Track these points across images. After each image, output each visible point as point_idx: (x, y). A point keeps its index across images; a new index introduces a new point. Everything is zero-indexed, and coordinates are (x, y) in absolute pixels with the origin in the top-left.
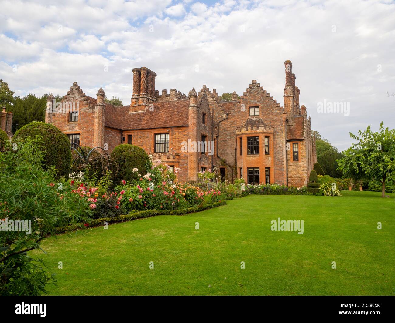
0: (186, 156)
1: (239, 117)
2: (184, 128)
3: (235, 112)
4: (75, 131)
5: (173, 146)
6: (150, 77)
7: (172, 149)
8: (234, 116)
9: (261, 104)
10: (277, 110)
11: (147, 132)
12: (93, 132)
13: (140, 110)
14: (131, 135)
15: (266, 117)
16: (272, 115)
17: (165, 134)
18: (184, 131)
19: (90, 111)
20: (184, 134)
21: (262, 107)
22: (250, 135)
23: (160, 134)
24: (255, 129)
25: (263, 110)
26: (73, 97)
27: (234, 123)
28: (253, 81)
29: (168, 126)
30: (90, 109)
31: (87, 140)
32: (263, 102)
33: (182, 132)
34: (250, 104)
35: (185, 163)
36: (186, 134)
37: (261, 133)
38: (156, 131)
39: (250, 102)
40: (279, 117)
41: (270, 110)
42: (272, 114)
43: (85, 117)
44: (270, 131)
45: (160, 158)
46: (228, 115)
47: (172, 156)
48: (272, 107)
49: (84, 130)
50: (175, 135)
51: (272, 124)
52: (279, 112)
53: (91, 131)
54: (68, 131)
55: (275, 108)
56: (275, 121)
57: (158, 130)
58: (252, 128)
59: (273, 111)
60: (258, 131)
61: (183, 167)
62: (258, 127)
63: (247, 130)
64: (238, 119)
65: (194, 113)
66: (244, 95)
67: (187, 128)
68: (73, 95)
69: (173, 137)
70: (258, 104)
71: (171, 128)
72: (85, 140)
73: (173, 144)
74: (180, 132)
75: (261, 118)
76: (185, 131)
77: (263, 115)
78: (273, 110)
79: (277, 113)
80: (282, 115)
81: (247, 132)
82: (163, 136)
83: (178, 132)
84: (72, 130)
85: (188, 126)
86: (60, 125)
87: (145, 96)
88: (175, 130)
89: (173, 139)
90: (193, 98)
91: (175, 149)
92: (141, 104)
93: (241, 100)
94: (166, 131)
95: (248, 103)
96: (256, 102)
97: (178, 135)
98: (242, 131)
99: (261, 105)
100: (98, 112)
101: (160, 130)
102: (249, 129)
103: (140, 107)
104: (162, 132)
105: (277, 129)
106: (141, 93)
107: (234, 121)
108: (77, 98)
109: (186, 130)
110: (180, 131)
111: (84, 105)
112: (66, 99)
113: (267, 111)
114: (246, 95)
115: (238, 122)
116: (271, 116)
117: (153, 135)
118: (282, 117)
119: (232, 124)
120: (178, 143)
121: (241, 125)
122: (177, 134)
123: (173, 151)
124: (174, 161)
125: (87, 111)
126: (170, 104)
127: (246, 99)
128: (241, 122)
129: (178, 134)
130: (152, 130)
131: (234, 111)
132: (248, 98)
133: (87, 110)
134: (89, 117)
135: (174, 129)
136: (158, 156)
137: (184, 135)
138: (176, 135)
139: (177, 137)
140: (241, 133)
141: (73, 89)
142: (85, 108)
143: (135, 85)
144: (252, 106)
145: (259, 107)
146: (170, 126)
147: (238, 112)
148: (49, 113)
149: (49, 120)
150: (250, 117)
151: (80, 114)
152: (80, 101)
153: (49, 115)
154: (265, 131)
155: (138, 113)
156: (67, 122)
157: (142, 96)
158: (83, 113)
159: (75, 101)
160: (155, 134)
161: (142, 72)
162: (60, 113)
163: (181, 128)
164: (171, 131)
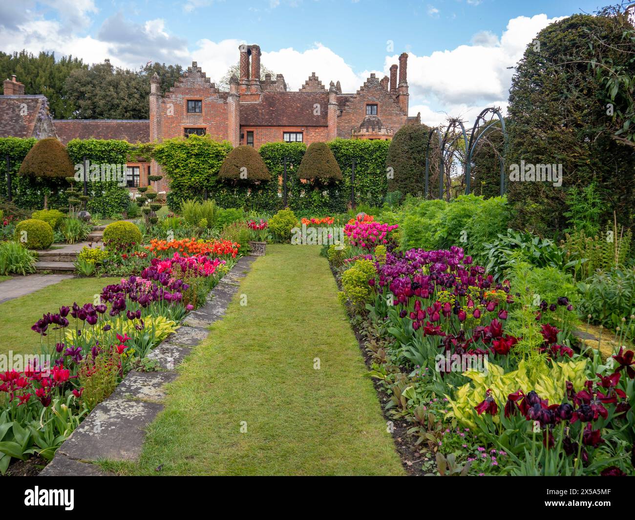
1: (355, 115)
2: (322, 128)
3: (350, 108)
4: (199, 124)
8: (348, 113)
9: (381, 102)
10: (397, 110)
11: (274, 129)
12: (226, 128)
13: (253, 100)
14: (253, 132)
15: (384, 117)
16: (391, 116)
17: (296, 133)
18: (322, 131)
19: (221, 101)
21: (382, 106)
23: (290, 133)
24: (377, 130)
25: (382, 110)
26: (193, 81)
27: (349, 122)
28: (372, 75)
29: (301, 124)
30: (219, 99)
31: (217, 137)
32: (382, 99)
33: (319, 133)
36: (325, 134)
37: (384, 135)
38: (287, 129)
39: (368, 98)
40: (399, 118)
41: (389, 110)
42: (391, 114)
43: (212, 108)
44: (390, 134)
46: (341, 112)
49: (212, 124)
50: (310, 135)
51: (392, 125)
53: (224, 127)
54: (188, 124)
55: (395, 108)
56: (395, 123)
57: (289, 128)
58: (373, 130)
59: (392, 111)
60: (380, 133)
62: (380, 129)
63: (367, 131)
64: (353, 118)
66: (361, 90)
67: (326, 129)
68: (192, 79)
70: (377, 102)
71: (306, 126)
72: (215, 137)
75: (380, 119)
77: (381, 115)
79: (397, 114)
81: (367, 133)
82: (293, 136)
84: (194, 123)
85: (327, 126)
86: (174, 116)
88: (312, 130)
90: (334, 95)
92: (255, 93)
93: (358, 95)
94: (299, 130)
95: (366, 100)
96: (375, 99)
98: (361, 132)
99: (379, 104)
100: (234, 104)
101: (292, 128)
102: (370, 130)
103: (253, 96)
104: (294, 131)
106: (254, 78)
107: (349, 119)
108: (200, 83)
109: (325, 131)
110: (317, 130)
111: (211, 93)
112: (182, 82)
113: (386, 110)
114: (363, 90)
115: (353, 121)
117: (282, 133)
119: (346, 123)
121: (357, 124)
122: (313, 134)
127: (364, 95)
128: (357, 121)
129: (315, 134)
130: (281, 128)
133: (216, 100)
134: (218, 109)
135: (309, 128)
137: (322, 136)
139: (313, 137)
140: (359, 134)
141: (192, 71)
142: (213, 97)
144: (370, 103)
145: (377, 105)
146: (306, 125)
147: (353, 109)
148: (157, 99)
149: (157, 109)
150: (367, 116)
151: (206, 104)
152: (204, 87)
153: (157, 101)
154: (386, 133)
155: (252, 104)
156: (185, 113)
157: (255, 83)
158: (210, 104)
159: (197, 86)
160: (284, 133)
161: (254, 52)
162: (174, 101)
163: (319, 128)
164: (305, 131)
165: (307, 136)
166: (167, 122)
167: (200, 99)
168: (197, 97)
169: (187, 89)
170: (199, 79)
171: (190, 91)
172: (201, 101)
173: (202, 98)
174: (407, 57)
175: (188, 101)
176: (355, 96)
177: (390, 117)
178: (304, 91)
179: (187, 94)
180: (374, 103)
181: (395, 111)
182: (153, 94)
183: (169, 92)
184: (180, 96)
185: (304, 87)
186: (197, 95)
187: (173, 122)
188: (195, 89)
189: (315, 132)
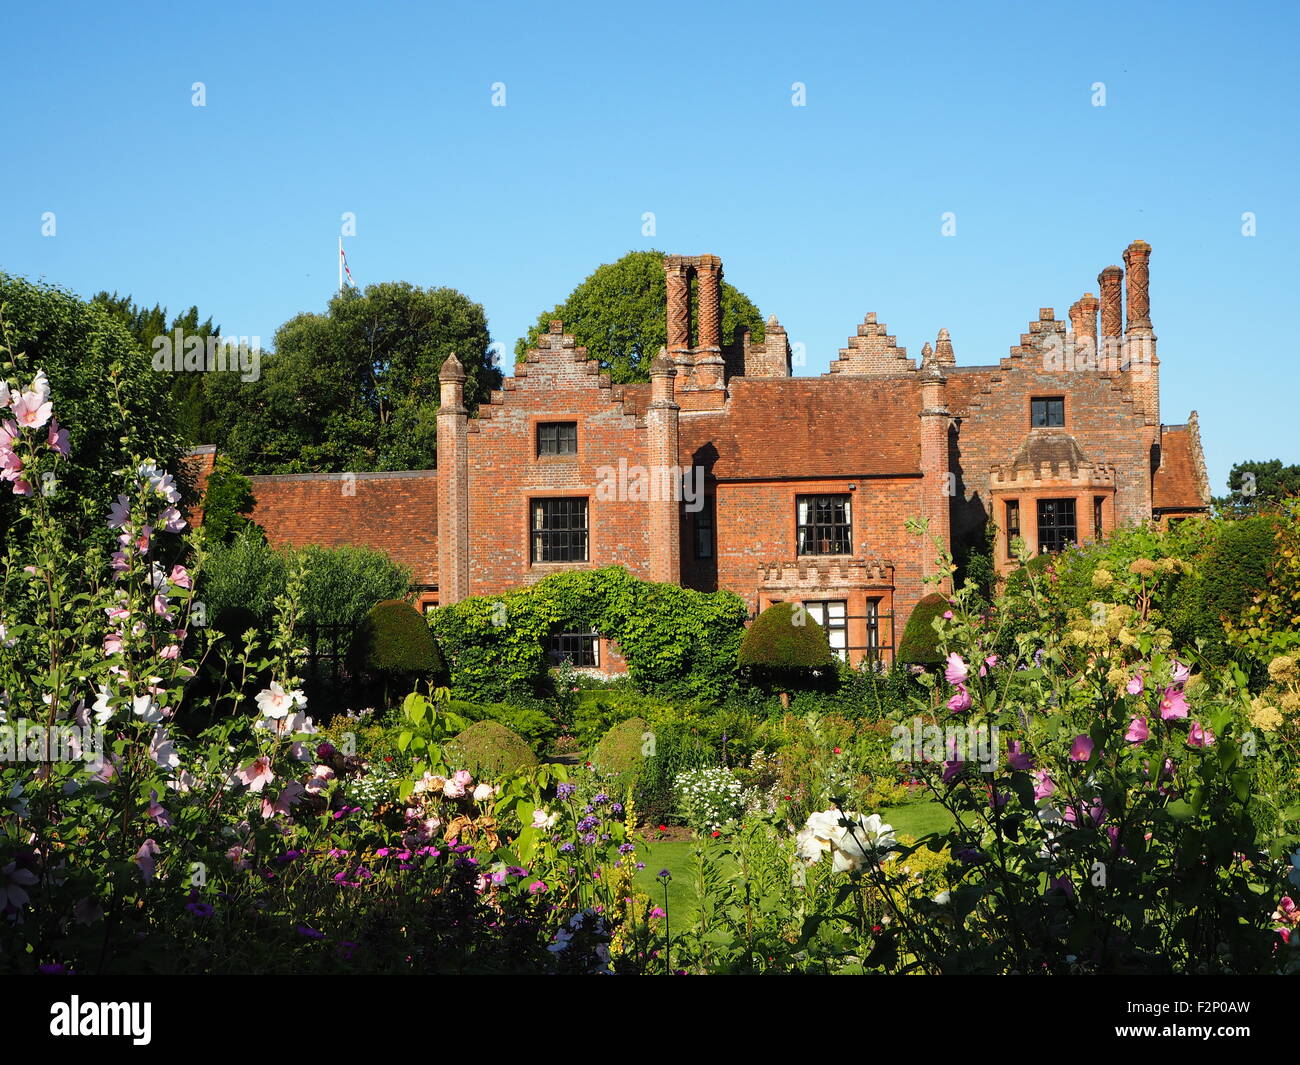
0: (914, 569)
1: (998, 430)
2: (906, 481)
3: (982, 411)
4: (568, 487)
5: (869, 537)
7: (864, 544)
8: (978, 426)
9: (1073, 390)
10: (1124, 412)
11: (769, 490)
13: (704, 408)
15: (1087, 433)
16: (1108, 428)
17: (834, 496)
18: (907, 489)
19: (630, 423)
20: (904, 499)
21: (1076, 402)
22: (1050, 495)
23: (815, 496)
24: (1065, 473)
25: (1079, 412)
26: (553, 372)
27: (981, 451)
28: (1043, 311)
29: (847, 471)
30: (624, 418)
31: (619, 520)
32: (1077, 383)
33: (898, 493)
34: (1033, 387)
35: (914, 591)
36: (913, 498)
37: (1091, 488)
38: (805, 487)
39: (1034, 380)
40: (1130, 434)
41: (1101, 412)
42: (1108, 423)
43: (606, 443)
44: (1106, 482)
45: (845, 577)
46: (958, 422)
48: (1106, 402)
50: (873, 502)
51: (1109, 457)
52: (1129, 418)
54: (541, 488)
55: (1118, 404)
56: (1119, 448)
57: (812, 483)
58: (1055, 470)
59: (1110, 415)
60: (1075, 482)
61: (905, 602)
62: (1073, 469)
63: (1037, 477)
64: (993, 438)
66: (1013, 357)
67: (917, 481)
68: (552, 366)
69: (867, 507)
70: (1061, 389)
71: (862, 477)
72: (614, 519)
73: (869, 530)
74: (893, 493)
75: (1073, 438)
76: (911, 490)
77: (1077, 428)
78: (1110, 411)
79: (1124, 423)
80: (1140, 431)
81: (1037, 483)
83: (884, 494)
84: (558, 484)
85: (920, 476)
86: (502, 466)
87: (719, 359)
88: (872, 486)
89: (868, 515)
90: (936, 387)
91: (875, 547)
92: (708, 386)
93: (1004, 372)
95: (1029, 385)
96: (1056, 382)
97: (885, 502)
98: (1018, 479)
99: (1070, 396)
100: (665, 431)
101: (821, 483)
102: (1046, 473)
103: (706, 395)
105: (1126, 473)
107: (981, 443)
108: (572, 377)
109: (914, 488)
110: (892, 488)
111: (601, 403)
112: (526, 376)
113: (1091, 413)
114: (1019, 357)
115: (993, 447)
116: (1106, 432)
117: (792, 498)
118: (1139, 436)
119: (973, 454)
120: (884, 525)
121: (1006, 456)
122: (881, 497)
123: (869, 552)
124: (882, 584)
125: (614, 422)
126: (810, 391)
127: (1022, 372)
128: (1004, 447)
129: (887, 497)
130: (793, 483)
131: (978, 408)
132: (1026, 368)
133: (617, 419)
134: (622, 444)
135: (868, 482)
136: (837, 570)
137: (908, 502)
138: (877, 502)
139: (882, 507)
140: (1013, 485)
141: (553, 346)
142: (607, 414)
144: (1041, 394)
145: (1061, 398)
146: (859, 473)
147: (993, 412)
148: (459, 423)
149: (459, 449)
150: (1035, 431)
151: (588, 432)
152: (583, 388)
153: (459, 429)
154: (1096, 482)
155: (703, 419)
156: (531, 458)
157: (711, 359)
158: (598, 430)
159: (562, 386)
160: (800, 498)
161: (704, 276)
162: (502, 426)
163: (897, 481)
164: (858, 490)
165: (865, 503)
166: (484, 485)
167: (571, 418)
168: (563, 415)
169: (537, 393)
170: (570, 368)
171: (547, 397)
172: (573, 424)
173: (576, 416)
174: (1147, 253)
175: (541, 426)
176: (994, 374)
177: (1103, 432)
178: (847, 370)
179: (537, 406)
180: (1054, 393)
181: (1120, 413)
182: (448, 412)
183: (487, 402)
184: (517, 412)
185: (844, 358)
186: (562, 408)
187: (498, 484)
188: (556, 392)
189: (887, 491)
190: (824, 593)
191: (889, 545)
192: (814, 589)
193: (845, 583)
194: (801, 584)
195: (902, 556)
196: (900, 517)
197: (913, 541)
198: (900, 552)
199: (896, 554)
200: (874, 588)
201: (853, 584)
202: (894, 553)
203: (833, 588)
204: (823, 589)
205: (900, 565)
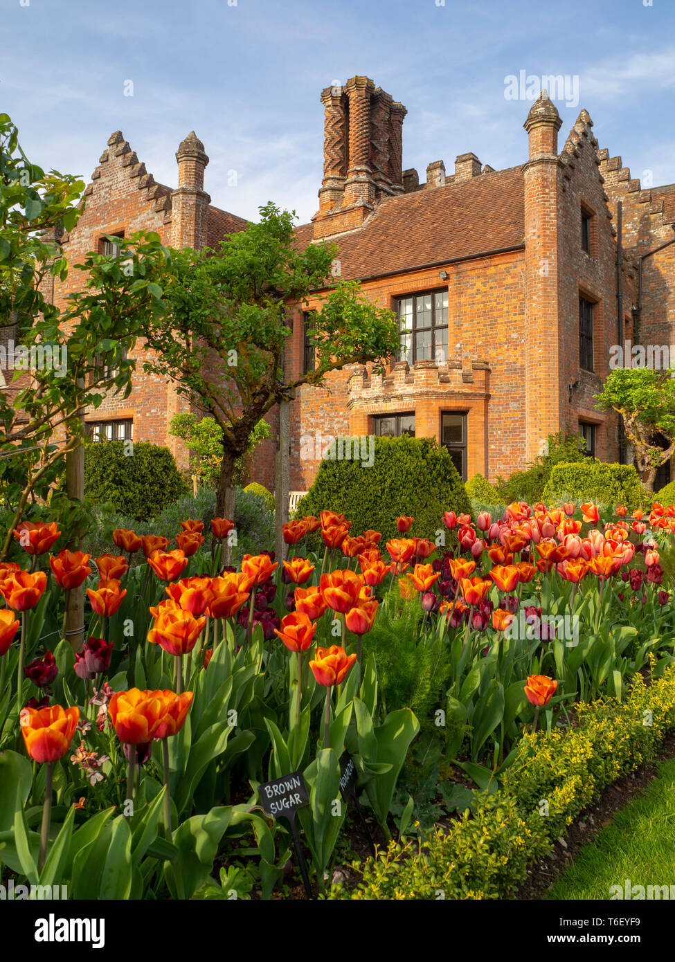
0: (514, 371)
2: (507, 258)
5: (464, 334)
6: (383, 115)
7: (458, 345)
13: (346, 229)
17: (433, 292)
18: (507, 270)
19: (159, 221)
20: (505, 282)
23: (414, 295)
26: (111, 183)
29: (441, 257)
33: (497, 277)
35: (514, 400)
38: (401, 285)
45: (409, 382)
47: (460, 372)
50: (470, 291)
61: (503, 415)
65: (547, 191)
67: (519, 257)
68: (109, 178)
69: (463, 299)
71: (455, 262)
73: (466, 326)
74: (492, 277)
76: (512, 271)
82: (424, 304)
83: (482, 279)
85: (522, 248)
87: (363, 177)
88: (469, 273)
89: (463, 309)
90: (541, 129)
91: (471, 347)
94: (435, 279)
97: (483, 289)
101: (414, 277)
103: (347, 216)
104: (421, 286)
106: (353, 167)
108: (121, 184)
109: (515, 267)
110: (492, 270)
111: (140, 205)
117: (388, 300)
120: (482, 319)
122: (479, 285)
123: (464, 354)
124: (466, 390)
125: (148, 222)
129: (484, 284)
130: (384, 282)
133: (150, 220)
135: (464, 267)
137: (509, 287)
138: (474, 291)
139: (479, 297)
143: (330, 144)
146: (454, 257)
155: (340, 239)
157: (353, 177)
159: (115, 196)
160: (396, 298)
161: (353, 95)
163: (496, 261)
164: (454, 278)
165: (460, 295)
167: (121, 227)
168: (113, 225)
169: (98, 209)
171: (104, 211)
172: (123, 232)
173: (124, 224)
175: (101, 239)
179: (98, 222)
184: (86, 232)
186: (114, 219)
188: (111, 203)
189: (485, 276)
190: (388, 403)
191: (486, 343)
192: (377, 399)
193: (410, 389)
194: (364, 394)
195: (500, 356)
196: (499, 307)
197: (514, 336)
198: (499, 351)
199: (494, 354)
200: (451, 395)
201: (419, 390)
202: (492, 353)
203: (396, 397)
204: (387, 399)
205: (498, 368)
